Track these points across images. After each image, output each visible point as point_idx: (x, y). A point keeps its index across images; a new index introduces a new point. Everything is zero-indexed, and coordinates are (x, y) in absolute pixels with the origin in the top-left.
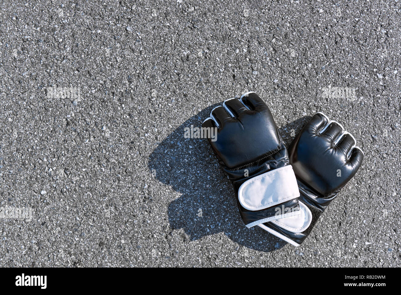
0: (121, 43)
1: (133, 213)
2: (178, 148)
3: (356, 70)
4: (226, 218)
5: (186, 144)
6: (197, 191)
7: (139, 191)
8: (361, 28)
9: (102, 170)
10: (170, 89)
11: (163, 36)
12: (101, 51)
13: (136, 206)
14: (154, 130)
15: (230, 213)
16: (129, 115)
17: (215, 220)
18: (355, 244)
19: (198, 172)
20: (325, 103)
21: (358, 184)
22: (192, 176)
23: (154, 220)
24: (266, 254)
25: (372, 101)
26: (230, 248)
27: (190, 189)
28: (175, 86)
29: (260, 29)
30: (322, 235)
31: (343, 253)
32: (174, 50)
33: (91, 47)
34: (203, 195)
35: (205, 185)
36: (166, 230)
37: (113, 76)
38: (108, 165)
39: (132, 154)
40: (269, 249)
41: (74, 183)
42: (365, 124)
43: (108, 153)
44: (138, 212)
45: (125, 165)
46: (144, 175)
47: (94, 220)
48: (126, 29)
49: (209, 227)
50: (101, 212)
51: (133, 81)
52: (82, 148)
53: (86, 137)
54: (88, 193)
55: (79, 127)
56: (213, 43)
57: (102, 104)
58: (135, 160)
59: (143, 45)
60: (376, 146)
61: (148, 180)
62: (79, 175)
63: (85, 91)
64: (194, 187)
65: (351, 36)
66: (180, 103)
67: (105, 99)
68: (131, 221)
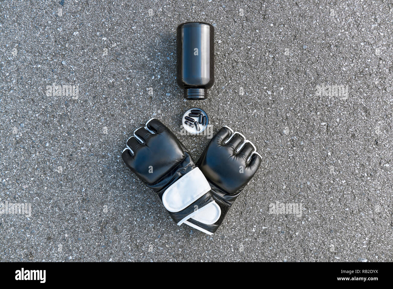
0: (58, 75)
1: (74, 212)
2: (108, 157)
3: (250, 89)
4: (150, 212)
5: (115, 155)
6: (125, 192)
7: (78, 194)
8: (253, 54)
9: (47, 178)
10: (100, 110)
11: (92, 67)
12: (42, 82)
13: (76, 206)
14: (88, 144)
15: (152, 208)
16: (68, 133)
17: (140, 214)
18: (254, 229)
19: (126, 176)
20: (226, 117)
21: (254, 180)
22: (120, 180)
23: (91, 217)
24: (183, 240)
25: (264, 113)
26: (153, 236)
27: (120, 190)
28: (104, 108)
29: (170, 59)
30: (227, 222)
31: (244, 236)
32: (102, 78)
33: (33, 79)
34: (130, 194)
35: (132, 187)
36: (101, 225)
37: (53, 102)
38: (52, 174)
39: (72, 165)
40: (185, 235)
41: (24, 190)
42: (258, 132)
43: (51, 165)
44: (78, 211)
45: (66, 173)
46: (82, 181)
47: (42, 220)
48: (61, 63)
49: (136, 221)
50: (48, 213)
51: (69, 106)
52: (29, 161)
53: (33, 152)
54: (36, 197)
55: (27, 145)
56: (133, 72)
57: (44, 125)
58: (73, 169)
59: (76, 76)
60: (268, 149)
61: (85, 185)
62: (28, 183)
63: (30, 115)
64: (122, 188)
65: (244, 61)
66: (108, 122)
67: (47, 121)
68: (72, 219)
